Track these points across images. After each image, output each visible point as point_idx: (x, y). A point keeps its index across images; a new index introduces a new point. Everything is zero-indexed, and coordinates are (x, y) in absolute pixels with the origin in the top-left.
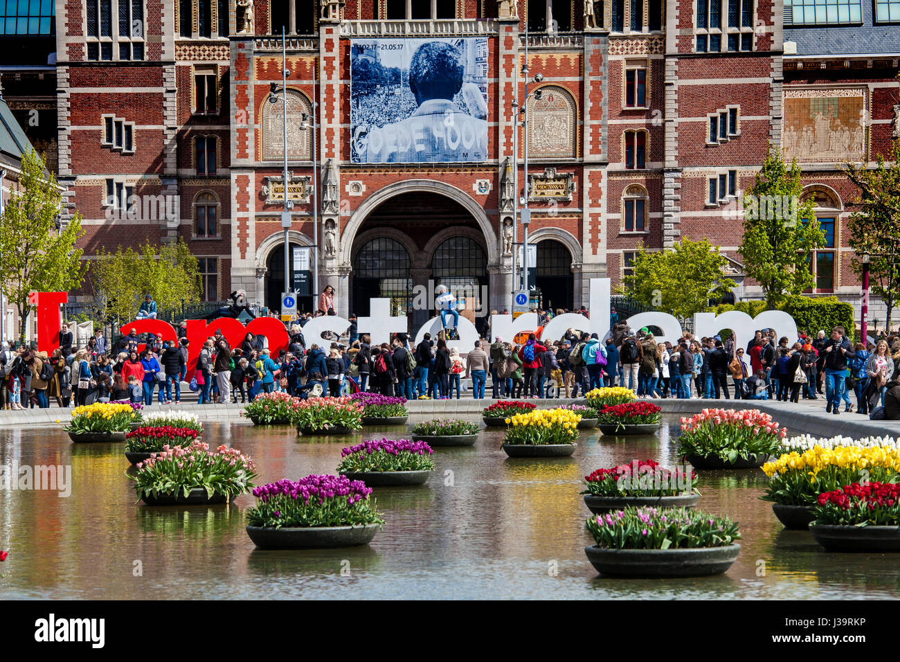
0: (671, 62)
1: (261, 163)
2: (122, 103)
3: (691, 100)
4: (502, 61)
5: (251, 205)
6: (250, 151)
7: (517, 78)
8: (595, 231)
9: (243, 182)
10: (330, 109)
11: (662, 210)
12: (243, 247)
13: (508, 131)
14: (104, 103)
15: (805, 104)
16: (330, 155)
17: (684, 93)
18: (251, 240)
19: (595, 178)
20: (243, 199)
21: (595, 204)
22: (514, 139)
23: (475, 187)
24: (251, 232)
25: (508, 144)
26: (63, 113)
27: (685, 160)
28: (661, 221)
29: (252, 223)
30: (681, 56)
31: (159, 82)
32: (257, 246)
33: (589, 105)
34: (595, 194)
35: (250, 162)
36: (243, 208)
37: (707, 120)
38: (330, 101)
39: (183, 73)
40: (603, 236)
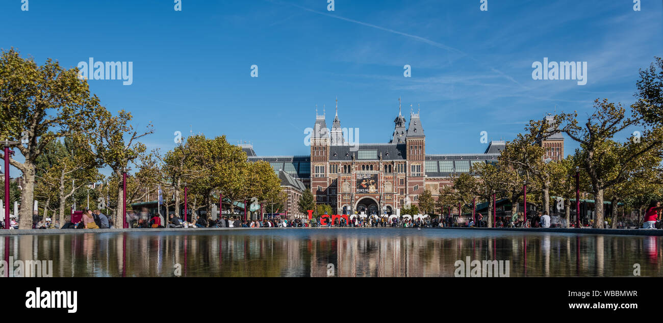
0: (407, 178)
2: (320, 184)
3: (411, 184)
4: (380, 177)
5: (341, 200)
7: (383, 180)
8: (395, 204)
9: (339, 196)
10: (353, 184)
12: (339, 206)
13: (381, 188)
14: (318, 184)
15: (429, 185)
16: (353, 192)
17: (410, 183)
19: (395, 196)
20: (339, 199)
21: (395, 200)
22: (382, 190)
23: (376, 197)
24: (341, 204)
26: (311, 186)
27: (410, 193)
30: (409, 177)
31: (326, 180)
32: (341, 206)
33: (394, 184)
34: (396, 198)
35: (341, 192)
37: (413, 187)
39: (330, 179)
40: (397, 205)
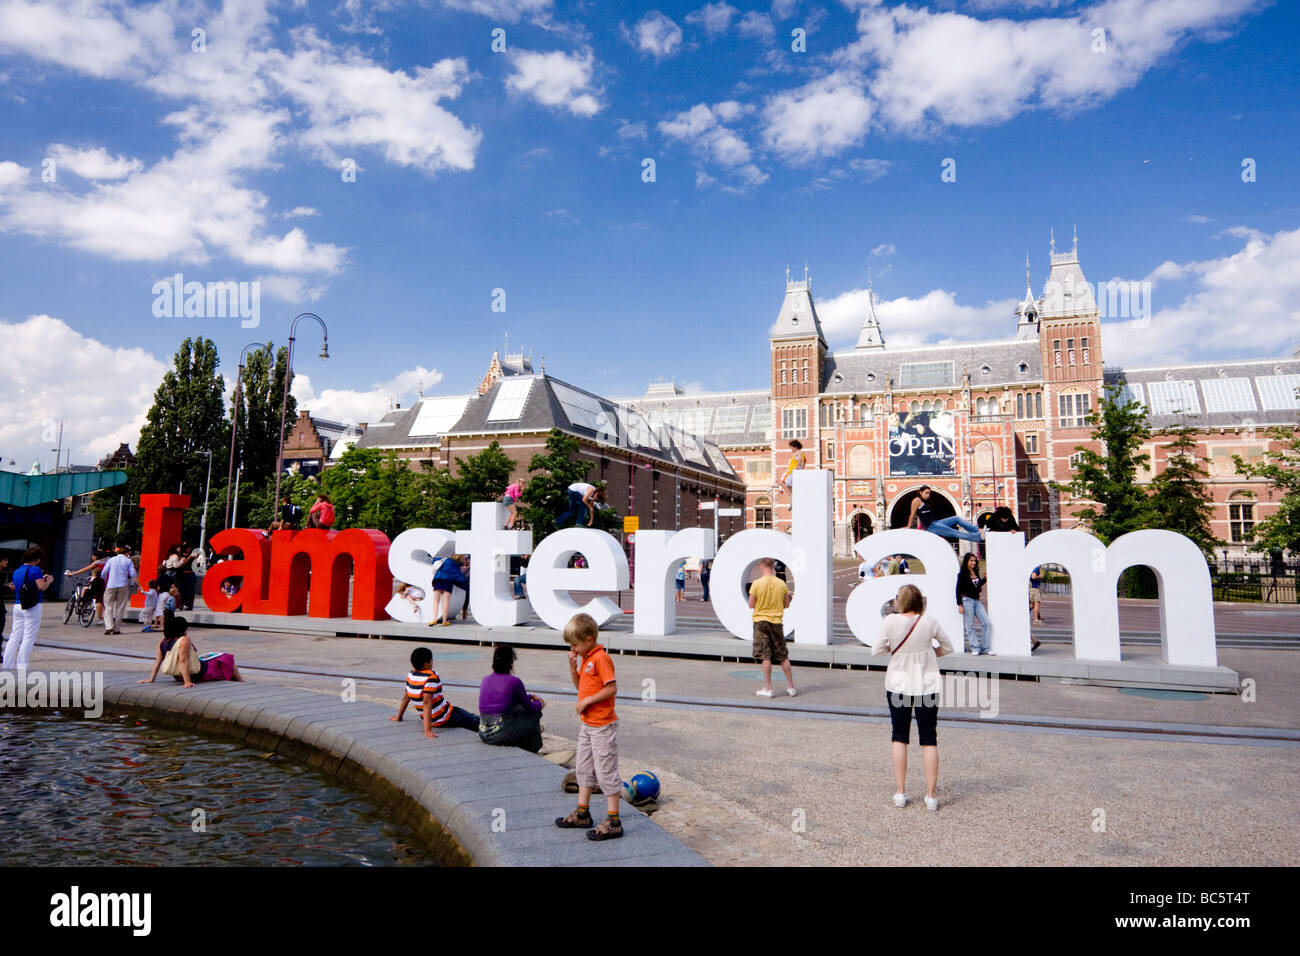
0: (1049, 432)
1: (847, 477)
3: (1060, 449)
4: (961, 429)
5: (844, 496)
6: (843, 471)
7: (967, 436)
9: (840, 486)
10: (879, 452)
11: (1048, 501)
12: (841, 515)
13: (965, 461)
16: (880, 473)
17: (1056, 447)
18: (844, 512)
19: (1009, 482)
20: (840, 493)
21: (1011, 495)
22: (968, 465)
23: (950, 488)
24: (844, 508)
25: (965, 467)
27: (1058, 478)
28: (1048, 506)
29: (844, 504)
32: (847, 514)
33: (1005, 449)
35: (843, 477)
36: (840, 497)
37: (1069, 458)
38: (879, 449)
